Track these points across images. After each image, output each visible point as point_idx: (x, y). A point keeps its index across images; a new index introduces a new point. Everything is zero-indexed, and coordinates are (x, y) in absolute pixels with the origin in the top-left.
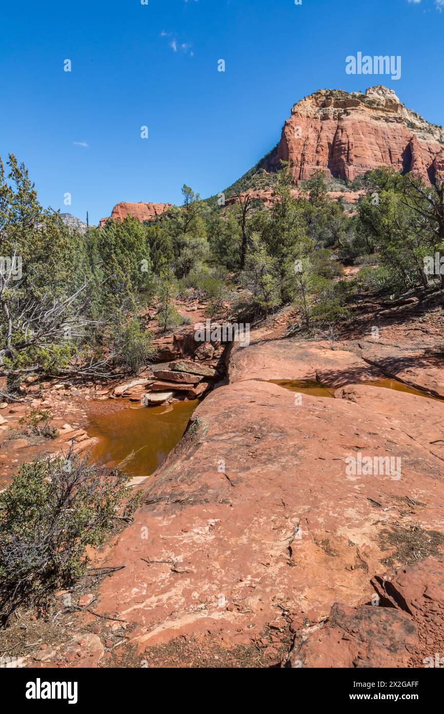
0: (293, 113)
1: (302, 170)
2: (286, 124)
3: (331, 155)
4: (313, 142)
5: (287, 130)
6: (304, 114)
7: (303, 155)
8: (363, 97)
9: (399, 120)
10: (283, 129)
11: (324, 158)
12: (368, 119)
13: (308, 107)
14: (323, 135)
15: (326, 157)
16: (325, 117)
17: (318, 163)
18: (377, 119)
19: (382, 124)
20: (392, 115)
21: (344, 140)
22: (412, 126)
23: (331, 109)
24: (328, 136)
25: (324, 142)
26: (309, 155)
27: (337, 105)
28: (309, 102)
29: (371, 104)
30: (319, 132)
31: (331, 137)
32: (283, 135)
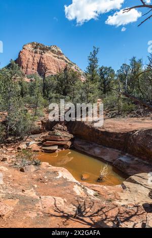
0: (23, 48)
1: (27, 71)
2: (21, 52)
3: (38, 67)
4: (31, 60)
5: (21, 54)
6: (28, 49)
7: (27, 65)
8: (50, 48)
9: (62, 59)
10: (19, 53)
11: (35, 68)
12: (52, 56)
13: (29, 47)
14: (35, 59)
15: (36, 67)
16: (36, 52)
17: (33, 69)
18: (55, 57)
19: (56, 59)
20: (60, 56)
21: (43, 62)
22: (66, 62)
23: (38, 50)
24: (37, 59)
25: (36, 61)
26: (30, 65)
27: (40, 49)
28: (30, 46)
29: (53, 51)
30: (34, 57)
31: (39, 60)
32: (19, 56)
